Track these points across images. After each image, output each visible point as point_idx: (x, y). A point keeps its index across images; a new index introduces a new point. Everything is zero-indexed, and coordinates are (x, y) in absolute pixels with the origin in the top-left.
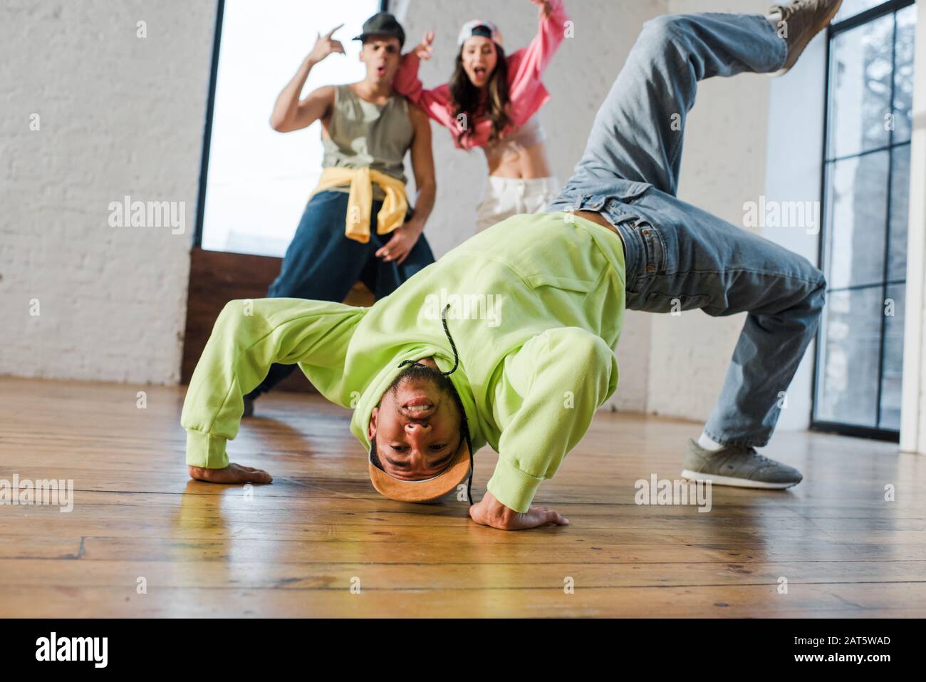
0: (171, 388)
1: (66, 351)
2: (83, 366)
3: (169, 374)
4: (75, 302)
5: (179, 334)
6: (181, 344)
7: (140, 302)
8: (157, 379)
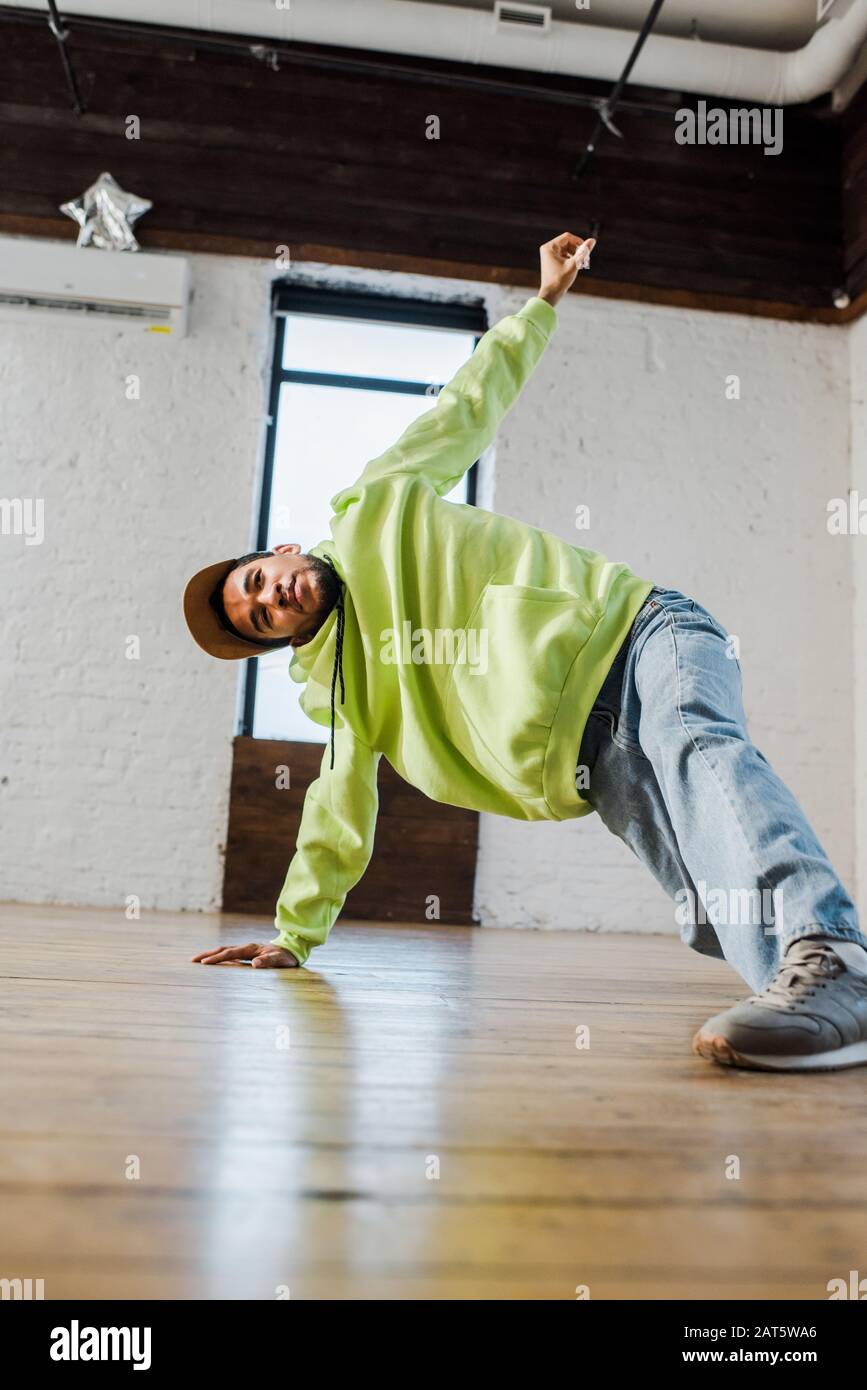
0: (211, 915)
1: (83, 870)
2: (102, 889)
3: (208, 899)
4: (92, 809)
5: (220, 846)
6: (223, 859)
7: (172, 808)
8: (192, 904)
